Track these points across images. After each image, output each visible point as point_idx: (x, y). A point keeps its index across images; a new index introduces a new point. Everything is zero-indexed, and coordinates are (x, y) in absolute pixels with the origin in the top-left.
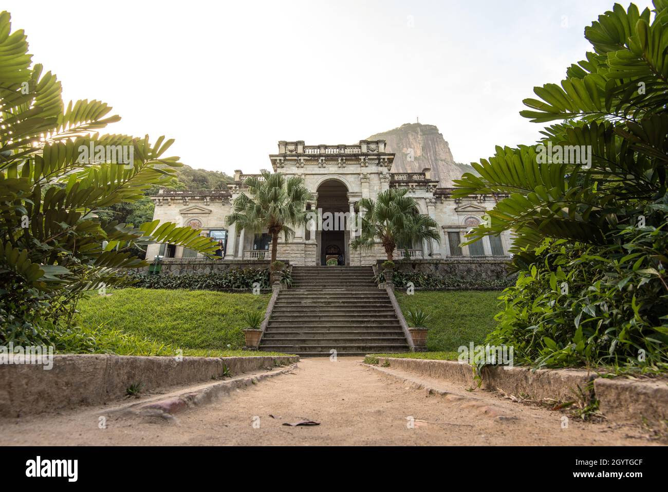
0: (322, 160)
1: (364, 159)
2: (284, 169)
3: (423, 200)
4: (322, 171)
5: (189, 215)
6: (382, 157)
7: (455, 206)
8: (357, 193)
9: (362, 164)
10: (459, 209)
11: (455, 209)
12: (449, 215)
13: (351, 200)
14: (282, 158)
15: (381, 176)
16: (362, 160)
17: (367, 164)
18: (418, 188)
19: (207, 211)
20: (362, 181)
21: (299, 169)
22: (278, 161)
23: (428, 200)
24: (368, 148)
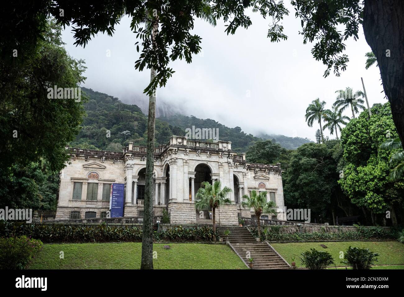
0: (199, 152)
1: (222, 154)
2: (177, 155)
3: (241, 173)
4: (198, 158)
5: (90, 169)
6: (231, 154)
7: (254, 175)
8: (217, 174)
9: (220, 157)
10: (256, 178)
11: (254, 177)
12: (251, 181)
13: (214, 178)
14: (177, 149)
15: (230, 165)
16: (221, 154)
17: (222, 157)
18: (239, 165)
19: (103, 167)
20: (220, 167)
21: (186, 156)
22: (174, 150)
23: (244, 174)
24: (223, 146)
